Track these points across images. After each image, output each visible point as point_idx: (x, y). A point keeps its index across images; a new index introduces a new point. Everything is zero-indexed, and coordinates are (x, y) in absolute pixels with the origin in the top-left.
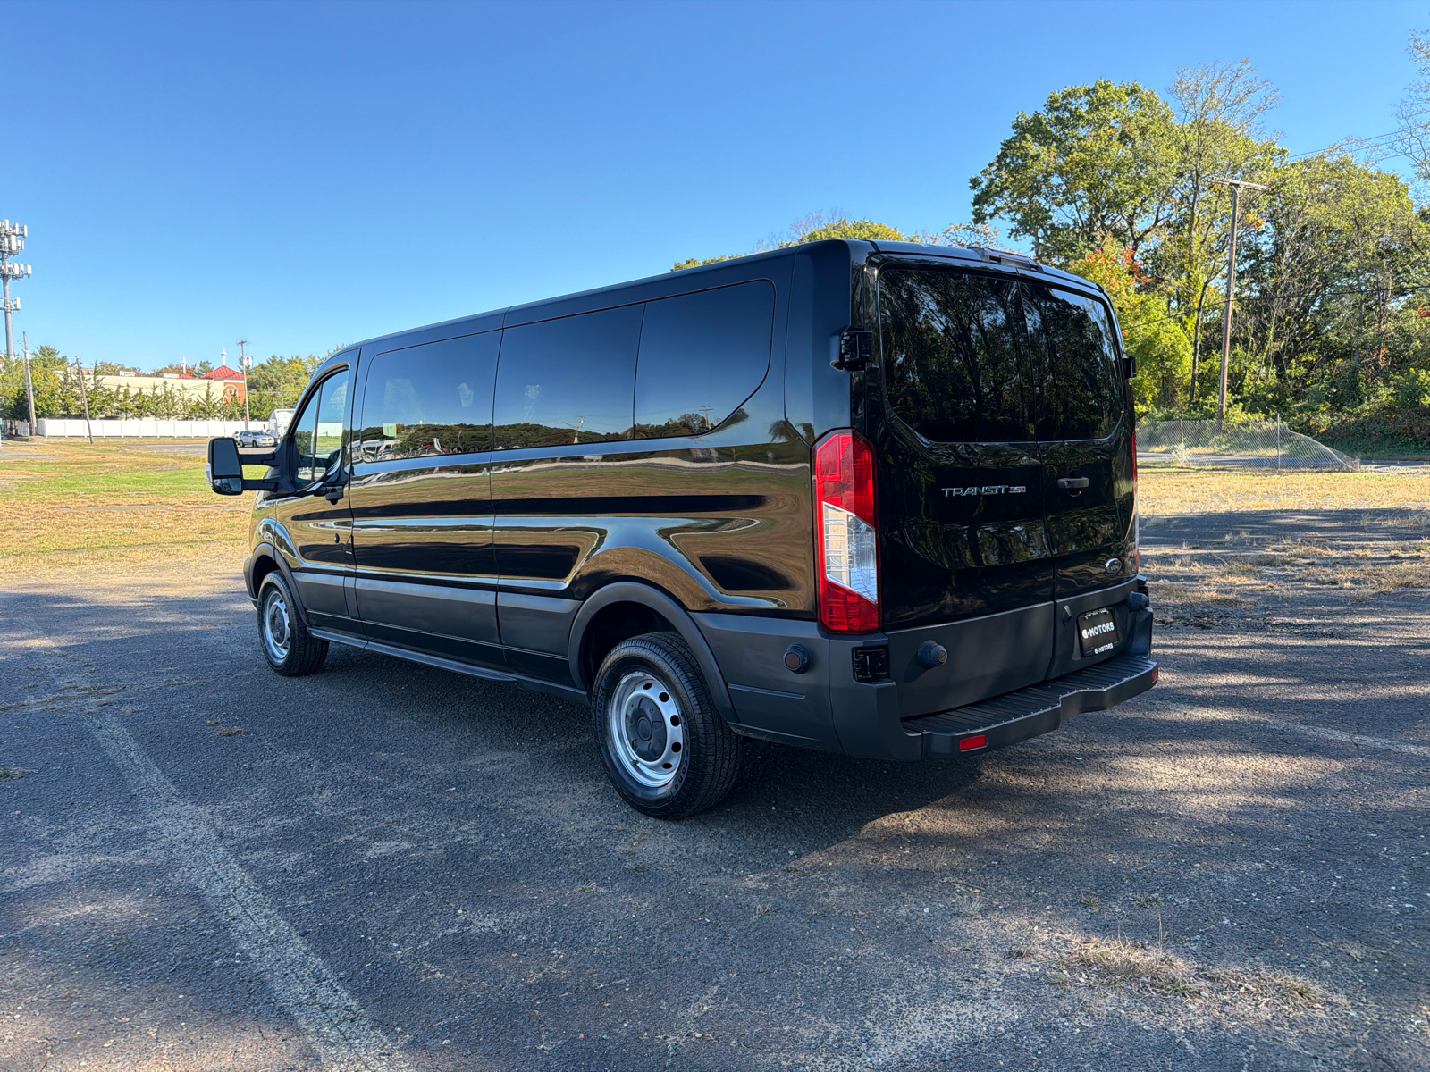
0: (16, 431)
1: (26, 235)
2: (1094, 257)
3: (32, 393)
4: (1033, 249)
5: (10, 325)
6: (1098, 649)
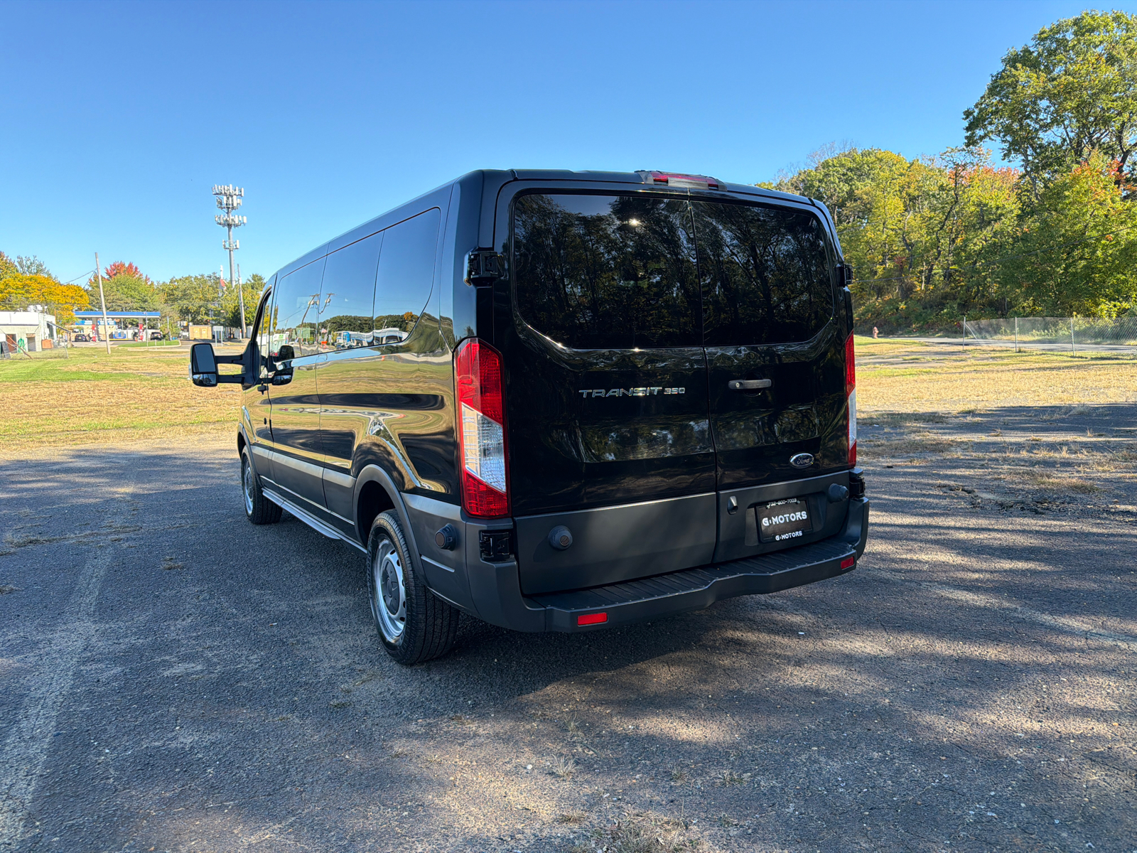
0: (234, 335)
1: (243, 195)
2: (1080, 170)
3: (243, 308)
4: (1023, 165)
5: (232, 259)
6: (780, 536)
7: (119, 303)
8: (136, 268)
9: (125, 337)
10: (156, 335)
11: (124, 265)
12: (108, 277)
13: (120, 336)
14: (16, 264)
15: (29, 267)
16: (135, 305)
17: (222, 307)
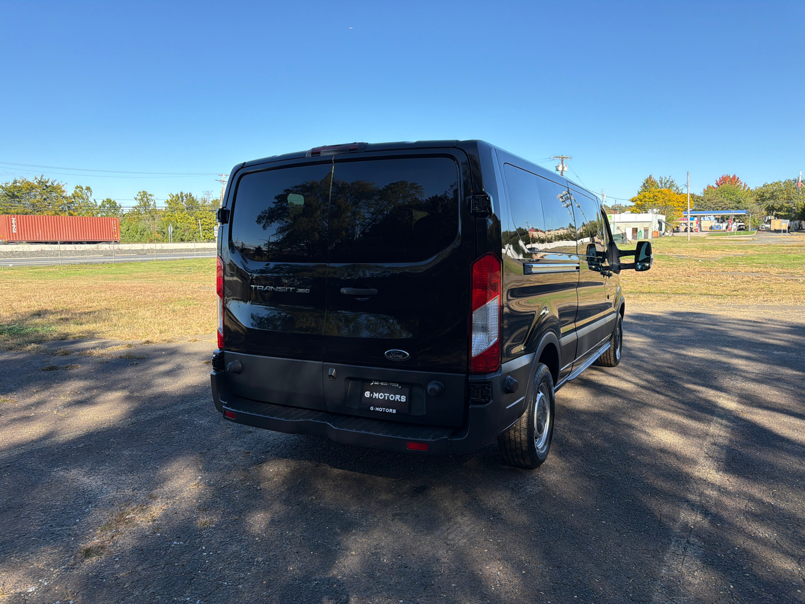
6: (374, 407)
7: (720, 204)
8: (738, 178)
9: (720, 229)
10: (741, 227)
11: (729, 177)
12: (717, 186)
13: (717, 228)
14: (658, 182)
15: (665, 184)
16: (731, 206)
17: (795, 205)
